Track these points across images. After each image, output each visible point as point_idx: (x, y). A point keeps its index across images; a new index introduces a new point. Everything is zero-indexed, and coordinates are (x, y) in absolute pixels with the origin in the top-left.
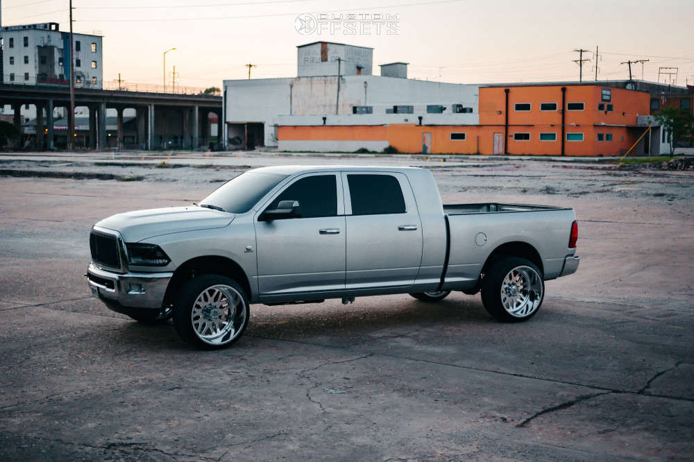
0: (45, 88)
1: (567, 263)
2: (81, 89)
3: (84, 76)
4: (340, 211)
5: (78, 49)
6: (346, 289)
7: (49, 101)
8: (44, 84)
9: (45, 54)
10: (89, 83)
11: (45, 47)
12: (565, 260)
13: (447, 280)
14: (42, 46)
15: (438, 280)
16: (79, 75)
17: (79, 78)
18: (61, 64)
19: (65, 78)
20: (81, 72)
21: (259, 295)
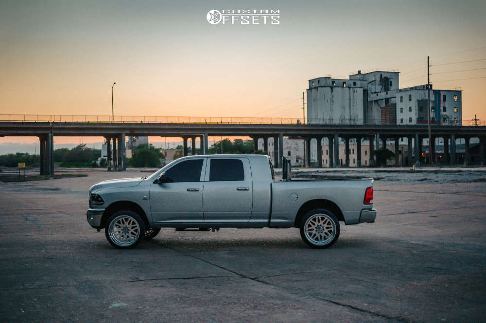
0: (420, 126)
1: (362, 213)
2: (448, 126)
3: (448, 118)
4: (202, 178)
5: (445, 100)
6: (204, 222)
7: (415, 134)
8: (421, 124)
9: (422, 105)
10: (452, 122)
11: (423, 100)
12: (361, 213)
13: (272, 220)
14: (420, 99)
15: (267, 221)
16: (446, 117)
17: (445, 119)
18: (433, 110)
19: (436, 120)
20: (446, 115)
21: (154, 223)
